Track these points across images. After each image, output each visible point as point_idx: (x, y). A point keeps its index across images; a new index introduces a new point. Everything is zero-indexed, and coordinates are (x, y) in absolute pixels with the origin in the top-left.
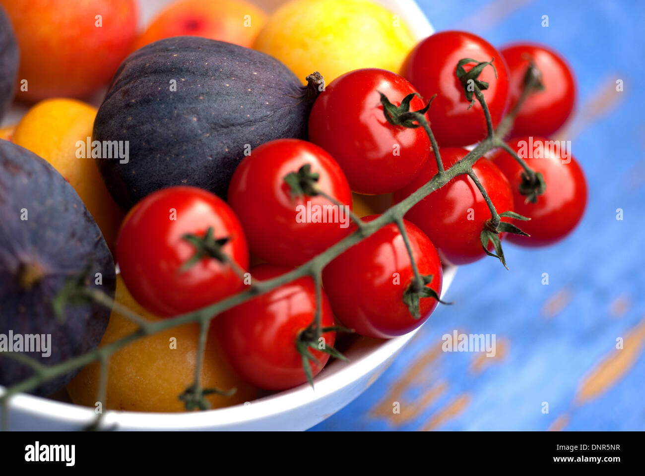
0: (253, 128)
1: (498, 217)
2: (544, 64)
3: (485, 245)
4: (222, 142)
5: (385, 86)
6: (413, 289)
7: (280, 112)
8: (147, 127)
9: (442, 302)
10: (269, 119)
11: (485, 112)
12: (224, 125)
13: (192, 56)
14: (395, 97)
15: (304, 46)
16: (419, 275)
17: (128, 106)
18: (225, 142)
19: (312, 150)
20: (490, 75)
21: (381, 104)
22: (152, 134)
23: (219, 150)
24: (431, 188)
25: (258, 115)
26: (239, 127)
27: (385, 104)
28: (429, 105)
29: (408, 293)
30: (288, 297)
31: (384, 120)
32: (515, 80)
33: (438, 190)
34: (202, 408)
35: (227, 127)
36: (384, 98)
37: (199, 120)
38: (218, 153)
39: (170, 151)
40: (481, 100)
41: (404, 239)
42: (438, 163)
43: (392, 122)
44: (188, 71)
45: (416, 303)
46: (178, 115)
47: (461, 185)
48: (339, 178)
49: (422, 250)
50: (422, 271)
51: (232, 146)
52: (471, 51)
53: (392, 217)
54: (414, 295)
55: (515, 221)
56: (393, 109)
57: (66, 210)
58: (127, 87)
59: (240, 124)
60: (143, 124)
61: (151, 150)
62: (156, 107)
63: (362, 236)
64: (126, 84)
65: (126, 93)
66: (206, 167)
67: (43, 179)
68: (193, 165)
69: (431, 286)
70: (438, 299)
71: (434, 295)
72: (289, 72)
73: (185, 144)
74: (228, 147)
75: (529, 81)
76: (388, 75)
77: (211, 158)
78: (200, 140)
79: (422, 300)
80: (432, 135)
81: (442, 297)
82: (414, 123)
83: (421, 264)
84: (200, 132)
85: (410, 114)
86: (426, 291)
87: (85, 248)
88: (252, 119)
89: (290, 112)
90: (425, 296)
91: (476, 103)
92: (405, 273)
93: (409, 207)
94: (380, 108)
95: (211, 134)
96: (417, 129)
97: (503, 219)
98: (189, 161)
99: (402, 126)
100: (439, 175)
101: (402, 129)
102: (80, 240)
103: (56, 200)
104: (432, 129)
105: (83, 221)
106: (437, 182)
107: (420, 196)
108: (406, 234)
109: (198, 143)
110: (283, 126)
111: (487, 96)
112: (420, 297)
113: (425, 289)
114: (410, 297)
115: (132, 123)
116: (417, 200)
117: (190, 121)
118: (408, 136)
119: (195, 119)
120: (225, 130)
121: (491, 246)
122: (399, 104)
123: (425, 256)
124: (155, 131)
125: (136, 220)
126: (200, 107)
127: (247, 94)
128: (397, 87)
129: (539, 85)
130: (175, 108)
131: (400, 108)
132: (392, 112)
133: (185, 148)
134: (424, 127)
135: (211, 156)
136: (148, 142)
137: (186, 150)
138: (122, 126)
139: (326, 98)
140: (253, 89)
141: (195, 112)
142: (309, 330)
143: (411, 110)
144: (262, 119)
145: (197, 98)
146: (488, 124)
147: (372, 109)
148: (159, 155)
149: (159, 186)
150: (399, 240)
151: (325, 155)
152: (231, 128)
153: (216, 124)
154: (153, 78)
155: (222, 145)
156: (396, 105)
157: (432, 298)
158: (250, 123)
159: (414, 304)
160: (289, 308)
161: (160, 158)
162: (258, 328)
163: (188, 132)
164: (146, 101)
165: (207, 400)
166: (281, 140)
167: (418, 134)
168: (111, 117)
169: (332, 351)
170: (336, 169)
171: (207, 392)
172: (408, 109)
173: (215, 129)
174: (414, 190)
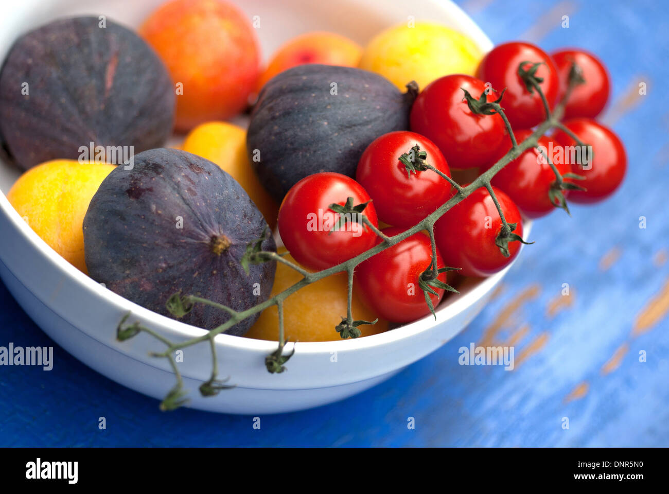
0: (369, 127)
1: (561, 177)
2: (583, 64)
3: (553, 199)
4: (347, 139)
5: (466, 85)
6: (503, 235)
7: (389, 113)
8: (290, 133)
9: (525, 243)
10: (381, 119)
11: (543, 101)
12: (348, 126)
13: (317, 77)
14: (474, 93)
15: (398, 64)
16: (506, 223)
17: (273, 118)
18: (349, 138)
19: (417, 138)
20: (544, 72)
21: (465, 99)
22: (294, 137)
23: (346, 145)
24: (509, 159)
25: (373, 116)
26: (359, 127)
27: (469, 98)
28: (501, 96)
29: (499, 238)
30: (409, 249)
31: (468, 110)
32: (562, 76)
33: (514, 160)
34: (354, 336)
35: (350, 127)
36: (467, 94)
37: (329, 123)
38: (345, 148)
39: (309, 149)
40: (539, 91)
41: (493, 198)
42: (512, 139)
43: (475, 111)
44: (316, 88)
45: (505, 246)
46: (313, 122)
47: (530, 156)
48: (440, 157)
49: (507, 206)
50: (508, 221)
51: (355, 141)
52: (527, 55)
53: (482, 182)
54: (504, 239)
55: (574, 180)
56: (475, 103)
57: (238, 198)
58: (271, 104)
59: (360, 124)
60: (286, 130)
61: (295, 150)
62: (295, 117)
63: (461, 198)
64: (269, 103)
65: (271, 109)
66: (337, 159)
67: (219, 176)
68: (327, 158)
69: (516, 232)
70: (522, 242)
71: (519, 239)
72: (391, 84)
73: (320, 142)
74: (353, 142)
75: (574, 78)
76: (467, 78)
77: (340, 152)
78: (331, 139)
79: (510, 244)
80: (506, 119)
81: (525, 239)
82: (491, 111)
83: (507, 216)
84: (330, 133)
85: (488, 104)
86: (512, 236)
87: (255, 225)
88: (368, 120)
89: (395, 113)
90: (512, 240)
91: (536, 94)
92: (495, 224)
93: (494, 174)
94: (465, 102)
95: (339, 134)
96: (493, 115)
97: (565, 180)
98: (324, 155)
99: (482, 114)
100: (513, 149)
101: (482, 117)
102: (251, 219)
103: (229, 191)
104: (505, 114)
105: (250, 206)
106: (513, 154)
107: (501, 165)
108: (494, 194)
109: (330, 141)
110: (392, 123)
111: (544, 87)
112: (508, 242)
113: (511, 235)
114: (501, 242)
115: (278, 131)
116: (499, 168)
117: (323, 125)
118: (487, 122)
119: (326, 123)
120: (349, 130)
121: (557, 201)
122: (478, 98)
123: (509, 210)
124: (297, 135)
125: (291, 201)
126: (328, 114)
127: (362, 101)
128: (475, 86)
129: (581, 80)
130: (310, 116)
131: (479, 101)
132: (474, 104)
133: (320, 145)
134: (499, 113)
135: (340, 150)
136: (292, 144)
137: (321, 147)
138: (270, 134)
139: (421, 100)
140: (366, 97)
141: (326, 118)
142: (427, 272)
143: (488, 102)
144: (376, 119)
145: (325, 107)
146: (546, 110)
147: (458, 104)
148: (301, 153)
149: (303, 176)
150: (489, 200)
151: (427, 141)
152: (353, 128)
153: (342, 126)
154: (290, 96)
155: (347, 141)
156: (476, 99)
157: (517, 241)
158: (366, 123)
159: (504, 246)
160: (411, 257)
161: (302, 155)
162: (388, 276)
163: (321, 133)
164: (287, 113)
165: (357, 330)
166: (393, 132)
167: (495, 119)
168: (261, 128)
169: (446, 287)
170: (437, 150)
171: (356, 324)
172: (485, 101)
173: (341, 129)
174: (496, 161)
